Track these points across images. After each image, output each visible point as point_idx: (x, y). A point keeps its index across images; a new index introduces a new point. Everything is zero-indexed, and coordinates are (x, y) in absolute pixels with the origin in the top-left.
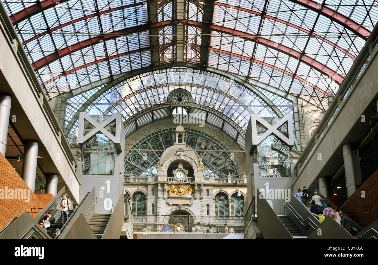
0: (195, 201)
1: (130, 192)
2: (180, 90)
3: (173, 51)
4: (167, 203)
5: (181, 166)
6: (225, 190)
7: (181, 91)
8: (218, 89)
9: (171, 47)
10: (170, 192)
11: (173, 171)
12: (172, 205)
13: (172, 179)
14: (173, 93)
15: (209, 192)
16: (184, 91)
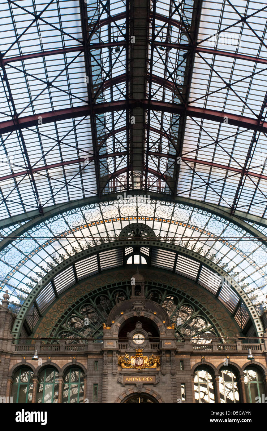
0: (164, 379)
1: (59, 365)
2: (137, 225)
3: (128, 178)
4: (119, 383)
5: (139, 326)
6: (208, 361)
7: (139, 226)
8: (191, 224)
9: (125, 174)
10: (123, 365)
11: (128, 333)
12: (126, 384)
13: (126, 345)
14: (128, 229)
15: (185, 364)
16: (143, 227)
